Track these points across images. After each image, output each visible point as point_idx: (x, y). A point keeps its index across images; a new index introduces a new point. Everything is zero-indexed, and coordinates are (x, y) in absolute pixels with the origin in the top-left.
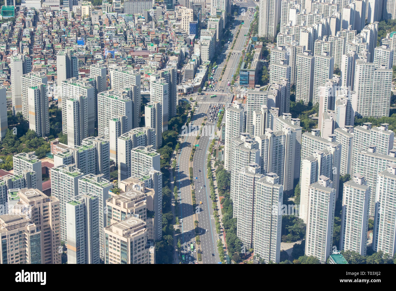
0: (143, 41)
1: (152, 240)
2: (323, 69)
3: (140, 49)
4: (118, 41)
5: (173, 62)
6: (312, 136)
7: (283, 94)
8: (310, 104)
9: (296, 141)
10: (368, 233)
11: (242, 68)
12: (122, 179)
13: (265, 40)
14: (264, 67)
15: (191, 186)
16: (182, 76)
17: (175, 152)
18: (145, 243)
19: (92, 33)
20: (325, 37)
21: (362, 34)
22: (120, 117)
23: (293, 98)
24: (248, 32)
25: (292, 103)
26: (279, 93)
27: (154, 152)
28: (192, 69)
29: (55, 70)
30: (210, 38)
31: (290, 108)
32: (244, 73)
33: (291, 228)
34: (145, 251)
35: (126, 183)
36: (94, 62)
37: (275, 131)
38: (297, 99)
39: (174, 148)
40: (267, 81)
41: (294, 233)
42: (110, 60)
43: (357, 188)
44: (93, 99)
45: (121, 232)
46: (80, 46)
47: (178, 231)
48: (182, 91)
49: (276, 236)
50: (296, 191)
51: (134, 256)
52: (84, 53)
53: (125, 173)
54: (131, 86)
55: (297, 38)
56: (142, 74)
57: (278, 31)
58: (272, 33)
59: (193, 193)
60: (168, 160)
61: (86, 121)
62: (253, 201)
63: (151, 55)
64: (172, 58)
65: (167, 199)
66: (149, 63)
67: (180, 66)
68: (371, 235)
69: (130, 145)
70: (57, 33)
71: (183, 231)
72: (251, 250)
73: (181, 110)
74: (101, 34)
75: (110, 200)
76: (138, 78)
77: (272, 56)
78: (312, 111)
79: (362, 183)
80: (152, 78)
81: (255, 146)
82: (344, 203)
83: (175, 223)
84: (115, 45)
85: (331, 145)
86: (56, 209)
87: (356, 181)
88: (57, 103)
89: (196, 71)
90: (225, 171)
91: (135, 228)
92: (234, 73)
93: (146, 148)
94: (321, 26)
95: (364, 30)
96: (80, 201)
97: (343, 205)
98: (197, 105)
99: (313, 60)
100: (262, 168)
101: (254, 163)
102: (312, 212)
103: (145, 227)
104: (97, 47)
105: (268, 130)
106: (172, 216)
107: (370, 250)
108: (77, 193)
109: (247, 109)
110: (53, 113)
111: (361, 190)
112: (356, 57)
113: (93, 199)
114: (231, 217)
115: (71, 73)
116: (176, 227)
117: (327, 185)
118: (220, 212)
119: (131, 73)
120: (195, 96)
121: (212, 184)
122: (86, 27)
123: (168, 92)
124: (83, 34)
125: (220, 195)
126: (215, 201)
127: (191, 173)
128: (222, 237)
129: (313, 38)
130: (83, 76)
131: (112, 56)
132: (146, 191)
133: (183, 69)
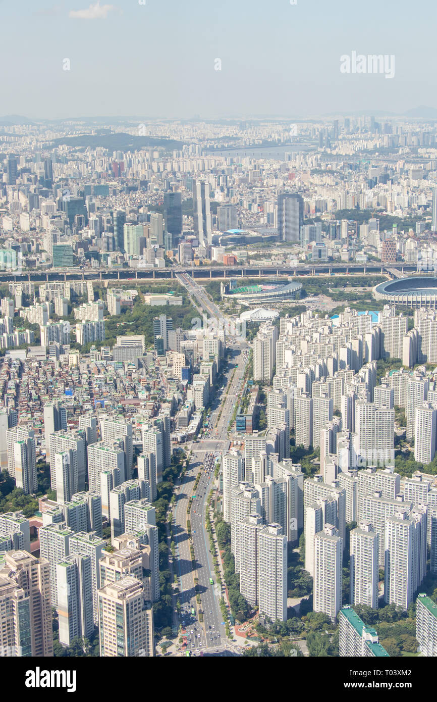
0: (134, 389)
1: (149, 602)
2: (322, 412)
3: (131, 397)
4: (108, 389)
5: (166, 409)
6: (315, 482)
7: (282, 438)
8: (311, 448)
9: (299, 488)
10: (379, 583)
11: (238, 413)
12: (115, 536)
13: (261, 383)
14: (262, 411)
15: (189, 541)
16: (175, 425)
17: (171, 505)
18: (142, 605)
19: (80, 382)
20: (322, 378)
21: (361, 373)
22: (111, 470)
23: (293, 442)
24: (243, 375)
25: (292, 447)
26: (278, 437)
27: (149, 505)
28: (186, 416)
29: (43, 423)
30: (203, 383)
31: (291, 453)
32: (241, 418)
33: (297, 582)
34: (142, 614)
35: (120, 540)
36: (84, 412)
37: (275, 478)
38: (297, 443)
39: (169, 501)
40: (265, 426)
41: (300, 588)
42: (99, 410)
43: (365, 536)
44: (83, 451)
45: (116, 594)
46: (68, 397)
47: (177, 590)
48: (176, 439)
49: (281, 591)
50: (300, 542)
51: (130, 620)
52: (73, 403)
53: (118, 529)
54: (122, 436)
55: (294, 380)
56: (134, 423)
57: (274, 373)
58: (268, 376)
59: (192, 548)
60: (164, 513)
61: (76, 475)
62: (256, 554)
63: (142, 403)
64: (164, 405)
65: (164, 555)
66: (141, 411)
67: (173, 413)
68: (382, 586)
69: (123, 499)
70: (43, 384)
71: (183, 590)
72: (256, 608)
73: (176, 460)
74: (90, 384)
75: (104, 559)
76: (130, 428)
77: (269, 399)
78: (313, 455)
79: (370, 530)
80: (145, 427)
81: (255, 495)
82: (352, 553)
83: (173, 582)
84: (105, 395)
85: (335, 490)
86: (46, 571)
87: (363, 528)
88: (45, 457)
89: (190, 418)
90: (225, 523)
91: (131, 589)
92: (230, 419)
93: (140, 502)
94: (317, 367)
95: (362, 369)
96: (71, 562)
97: (351, 555)
98: (192, 454)
99: (312, 403)
100: (264, 519)
101: (255, 513)
102: (319, 564)
103: (141, 587)
104: (86, 397)
105: (268, 477)
106: (170, 574)
107: (382, 602)
108: (67, 554)
109: (245, 455)
110: (41, 469)
111: (368, 537)
112: (355, 397)
113: (86, 558)
114: (232, 572)
115: (59, 425)
116: (174, 586)
117: (333, 534)
118: (221, 568)
119: (122, 423)
120: (190, 445)
121: (212, 538)
122: (73, 376)
123: (161, 441)
124: (71, 384)
125: (221, 550)
126: (216, 556)
127: (189, 526)
128: (225, 595)
129: (311, 379)
130: (71, 428)
131: (102, 406)
132: (142, 548)
133: (176, 416)
